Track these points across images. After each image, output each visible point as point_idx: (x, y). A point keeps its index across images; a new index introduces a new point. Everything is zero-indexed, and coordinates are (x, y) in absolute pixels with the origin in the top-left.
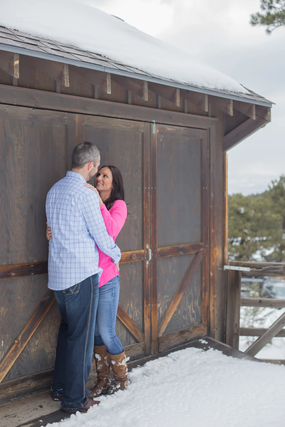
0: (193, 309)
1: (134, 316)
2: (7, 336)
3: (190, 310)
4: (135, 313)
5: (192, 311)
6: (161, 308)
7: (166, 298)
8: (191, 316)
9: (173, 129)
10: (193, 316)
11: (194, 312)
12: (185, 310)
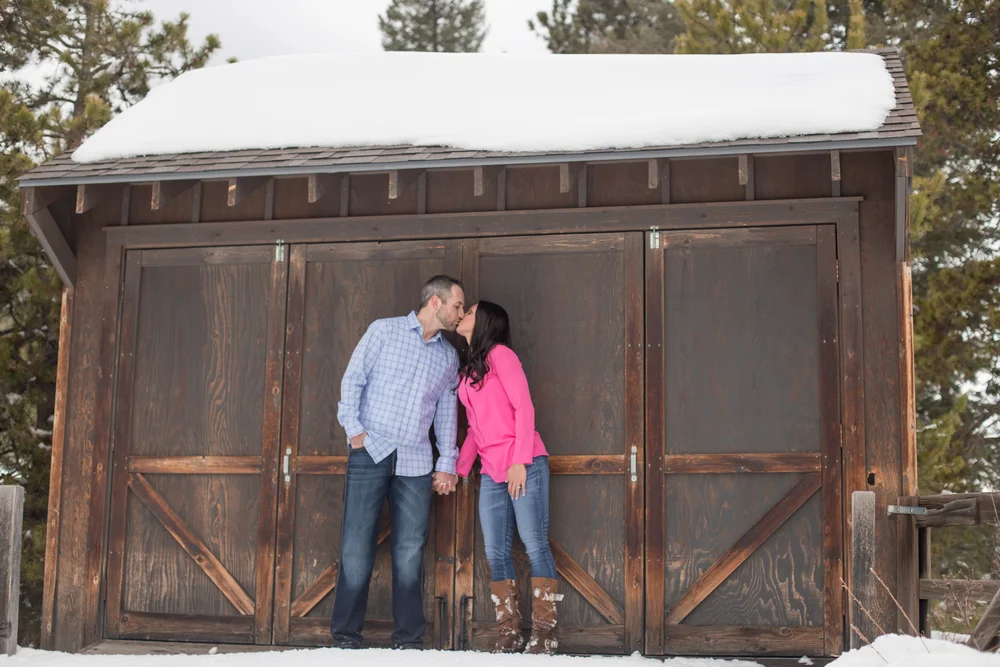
0: (797, 590)
1: (600, 574)
2: (324, 554)
3: (785, 591)
4: (605, 570)
5: (791, 594)
6: (683, 572)
7: (699, 555)
8: (788, 604)
9: (712, 235)
10: (796, 604)
11: (797, 596)
12: (768, 588)
